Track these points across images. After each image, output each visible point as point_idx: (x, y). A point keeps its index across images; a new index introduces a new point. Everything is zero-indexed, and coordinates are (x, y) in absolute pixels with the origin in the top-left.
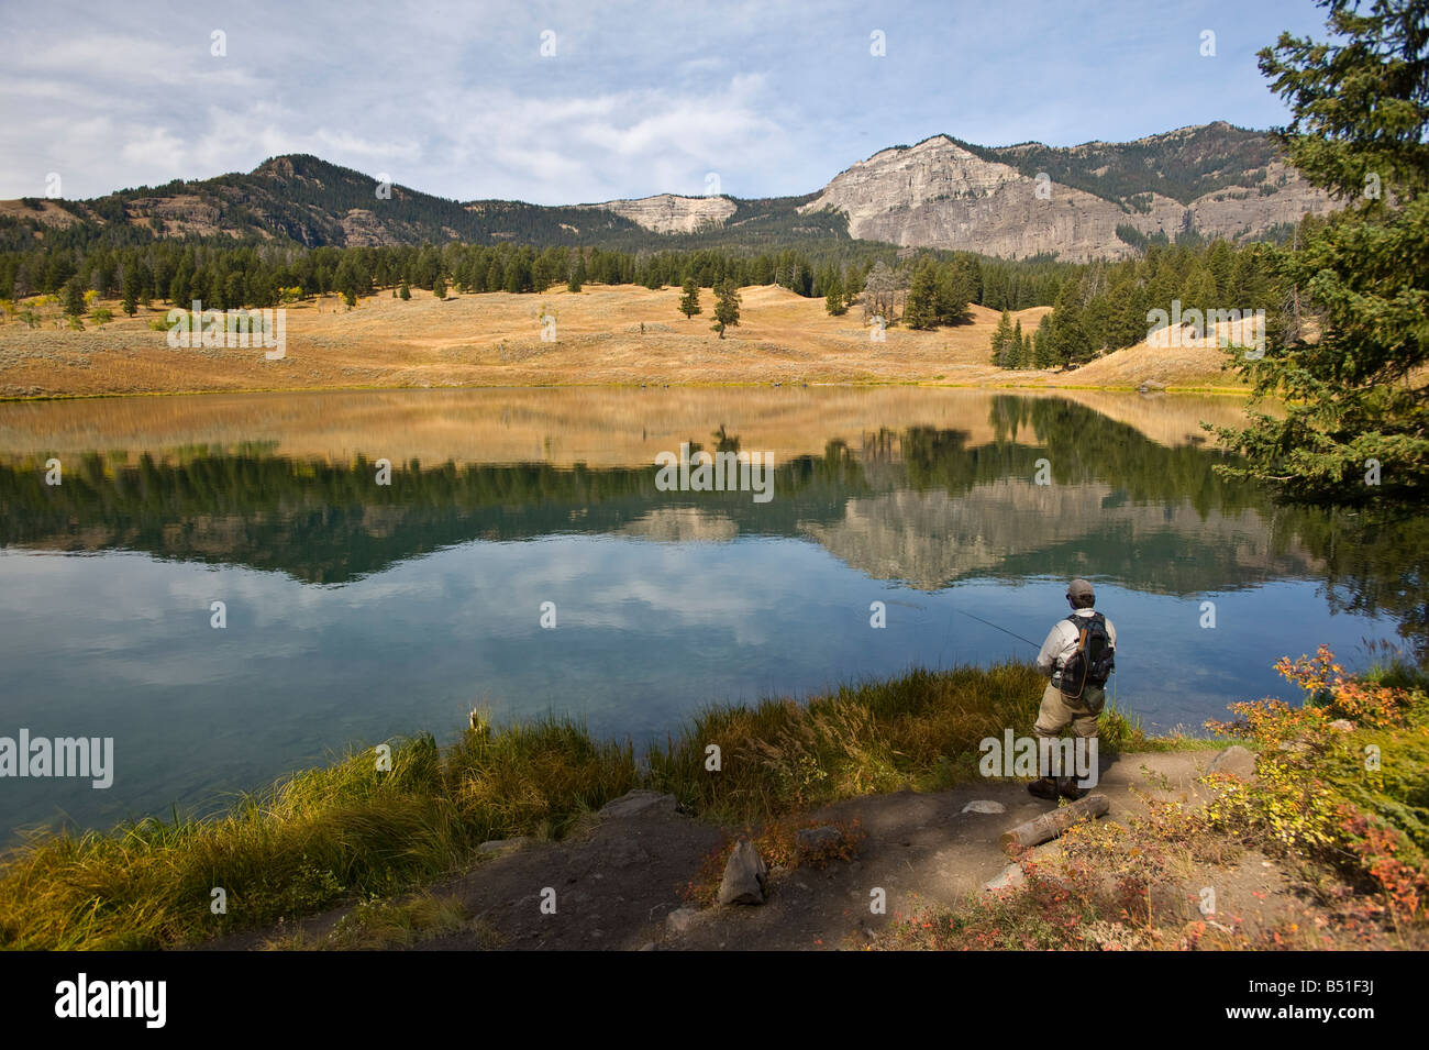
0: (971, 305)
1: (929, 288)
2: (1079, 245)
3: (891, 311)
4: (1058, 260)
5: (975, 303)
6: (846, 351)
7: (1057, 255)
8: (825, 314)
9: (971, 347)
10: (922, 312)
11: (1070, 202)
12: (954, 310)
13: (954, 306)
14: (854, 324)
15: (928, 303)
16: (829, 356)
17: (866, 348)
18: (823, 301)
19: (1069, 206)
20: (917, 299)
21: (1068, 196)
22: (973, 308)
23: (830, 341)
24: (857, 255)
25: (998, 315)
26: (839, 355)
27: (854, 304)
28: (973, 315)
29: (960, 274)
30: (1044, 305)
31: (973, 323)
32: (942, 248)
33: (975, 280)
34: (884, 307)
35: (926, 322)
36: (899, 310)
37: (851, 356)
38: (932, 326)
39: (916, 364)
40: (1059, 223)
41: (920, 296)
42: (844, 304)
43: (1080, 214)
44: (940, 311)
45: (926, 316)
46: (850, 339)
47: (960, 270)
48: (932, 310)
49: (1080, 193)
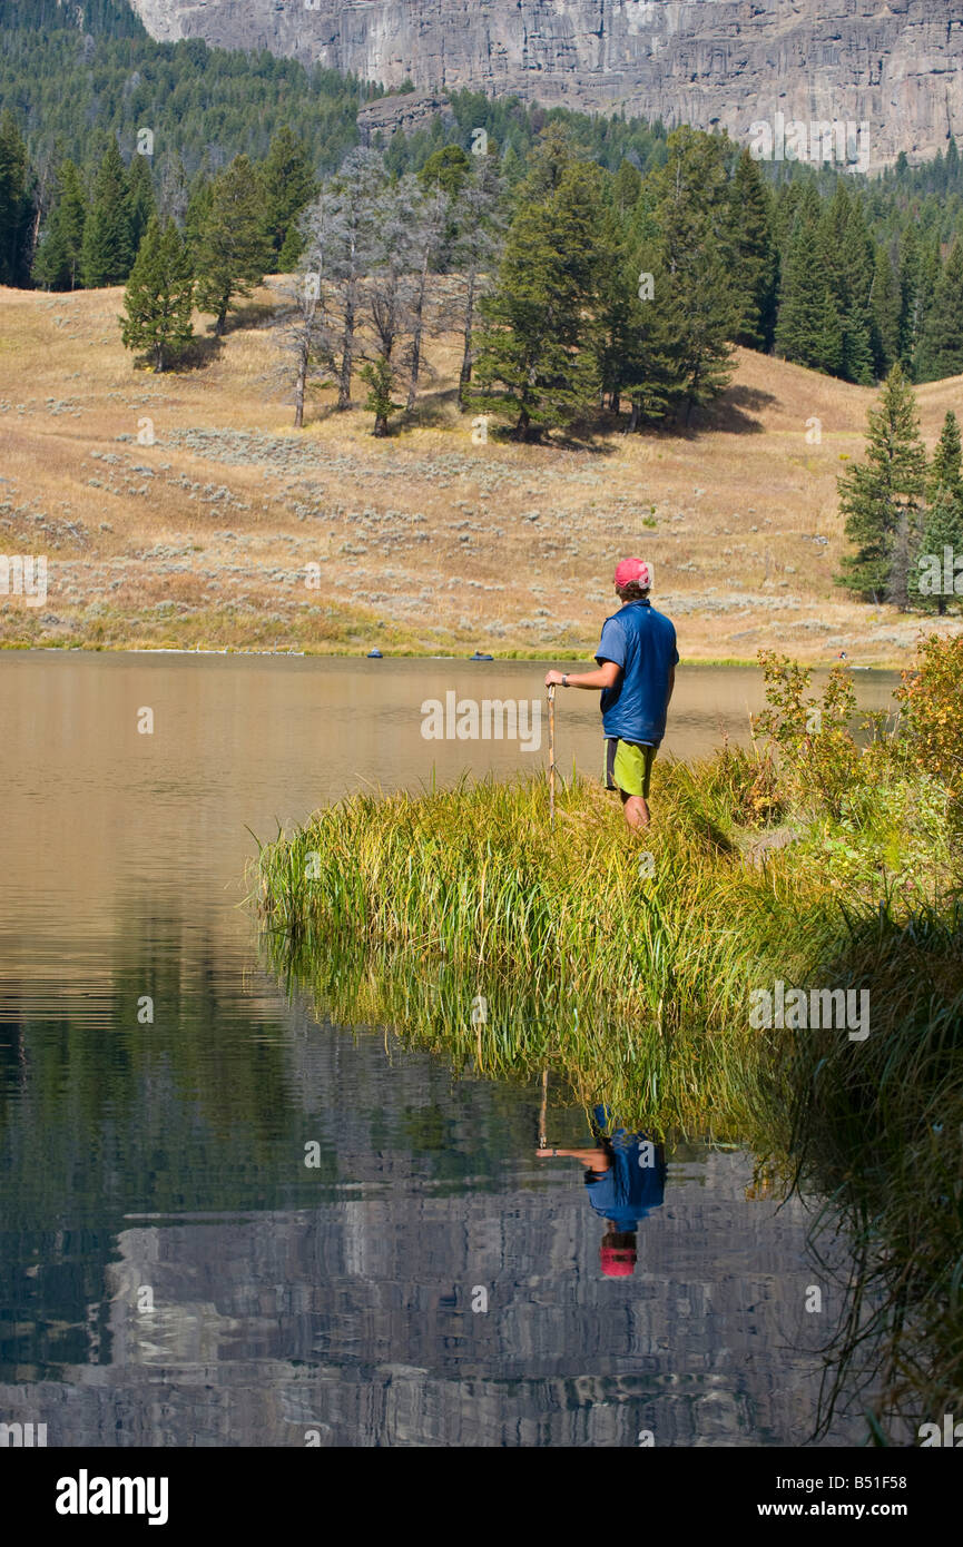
0: (743, 355)
1: (571, 269)
3: (415, 358)
5: (747, 342)
6: (231, 520)
8: (121, 360)
9: (754, 521)
10: (545, 368)
12: (672, 367)
13: (674, 351)
14: (251, 411)
15: (569, 331)
16: (165, 539)
17: (315, 510)
18: (109, 304)
20: (525, 319)
22: (748, 369)
23: (161, 475)
24: (179, 113)
25: (861, 401)
26: (205, 537)
27: (241, 323)
28: (760, 399)
29: (696, 219)
31: (753, 427)
32: (548, 104)
33: (748, 249)
34: (387, 339)
35: (564, 411)
36: (445, 356)
37: (257, 541)
38: (587, 432)
39: (538, 585)
41: (538, 297)
42: (201, 322)
44: (620, 369)
45: (559, 383)
46: (245, 471)
47: (693, 203)
48: (585, 360)
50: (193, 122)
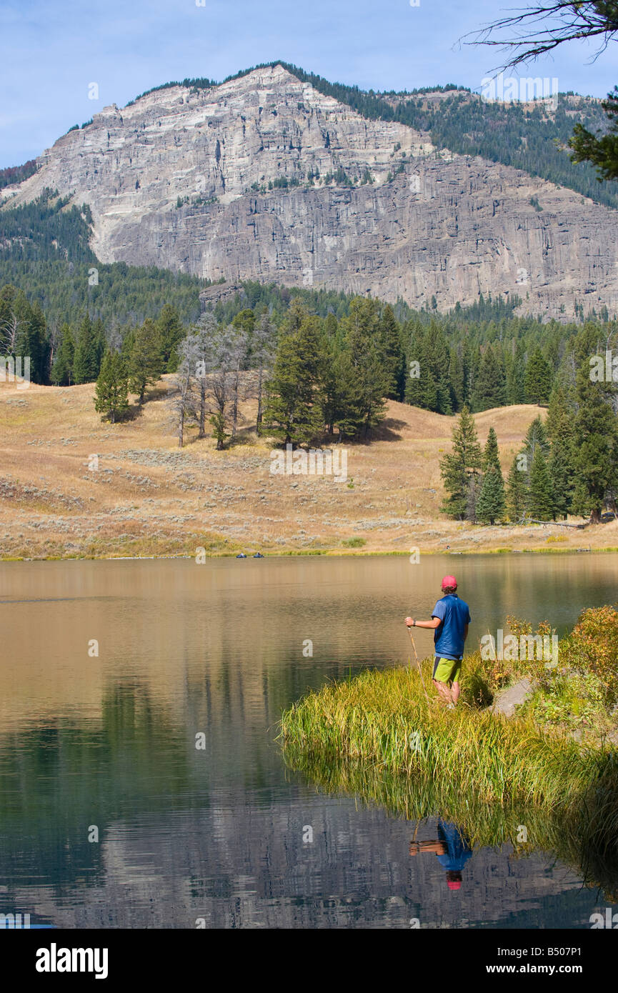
0: (391, 404)
1: (308, 366)
2: (555, 286)
3: (235, 412)
4: (519, 313)
5: (392, 397)
6: (152, 493)
7: (516, 303)
8: (95, 418)
9: (400, 483)
10: (297, 414)
11: (533, 202)
12: (357, 411)
13: (358, 404)
14: (157, 440)
15: (308, 396)
16: (120, 503)
17: (191, 487)
18: (88, 392)
19: (531, 209)
20: (286, 391)
21: (527, 192)
22: (394, 410)
23: (117, 473)
24: (115, 298)
25: (448, 424)
26: (139, 502)
27: (151, 398)
28: (399, 424)
29: (365, 340)
30: (520, 401)
31: (397, 438)
32: (289, 286)
33: (390, 353)
34: (222, 403)
35: (307, 434)
36: (249, 410)
37: (164, 504)
38: (318, 442)
39: (299, 518)
40: (516, 242)
41: (293, 381)
42: (132, 399)
43: (554, 227)
44: (333, 413)
45: (304, 421)
46: (156, 469)
47: (364, 333)
48: (317, 410)
49: (550, 186)
50: (121, 301)
